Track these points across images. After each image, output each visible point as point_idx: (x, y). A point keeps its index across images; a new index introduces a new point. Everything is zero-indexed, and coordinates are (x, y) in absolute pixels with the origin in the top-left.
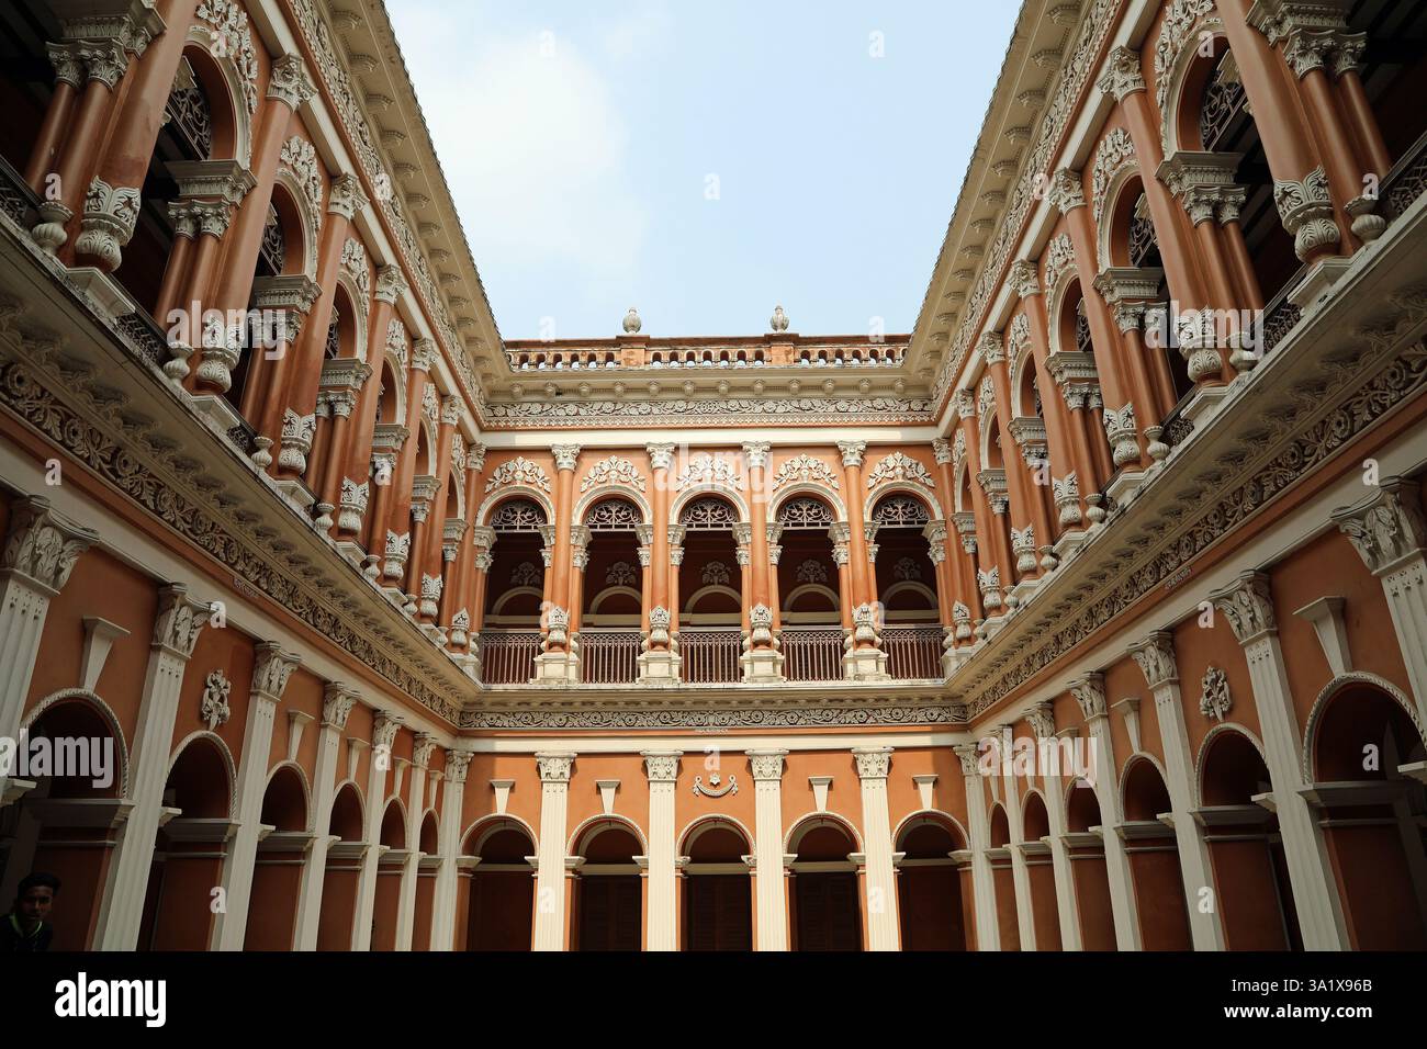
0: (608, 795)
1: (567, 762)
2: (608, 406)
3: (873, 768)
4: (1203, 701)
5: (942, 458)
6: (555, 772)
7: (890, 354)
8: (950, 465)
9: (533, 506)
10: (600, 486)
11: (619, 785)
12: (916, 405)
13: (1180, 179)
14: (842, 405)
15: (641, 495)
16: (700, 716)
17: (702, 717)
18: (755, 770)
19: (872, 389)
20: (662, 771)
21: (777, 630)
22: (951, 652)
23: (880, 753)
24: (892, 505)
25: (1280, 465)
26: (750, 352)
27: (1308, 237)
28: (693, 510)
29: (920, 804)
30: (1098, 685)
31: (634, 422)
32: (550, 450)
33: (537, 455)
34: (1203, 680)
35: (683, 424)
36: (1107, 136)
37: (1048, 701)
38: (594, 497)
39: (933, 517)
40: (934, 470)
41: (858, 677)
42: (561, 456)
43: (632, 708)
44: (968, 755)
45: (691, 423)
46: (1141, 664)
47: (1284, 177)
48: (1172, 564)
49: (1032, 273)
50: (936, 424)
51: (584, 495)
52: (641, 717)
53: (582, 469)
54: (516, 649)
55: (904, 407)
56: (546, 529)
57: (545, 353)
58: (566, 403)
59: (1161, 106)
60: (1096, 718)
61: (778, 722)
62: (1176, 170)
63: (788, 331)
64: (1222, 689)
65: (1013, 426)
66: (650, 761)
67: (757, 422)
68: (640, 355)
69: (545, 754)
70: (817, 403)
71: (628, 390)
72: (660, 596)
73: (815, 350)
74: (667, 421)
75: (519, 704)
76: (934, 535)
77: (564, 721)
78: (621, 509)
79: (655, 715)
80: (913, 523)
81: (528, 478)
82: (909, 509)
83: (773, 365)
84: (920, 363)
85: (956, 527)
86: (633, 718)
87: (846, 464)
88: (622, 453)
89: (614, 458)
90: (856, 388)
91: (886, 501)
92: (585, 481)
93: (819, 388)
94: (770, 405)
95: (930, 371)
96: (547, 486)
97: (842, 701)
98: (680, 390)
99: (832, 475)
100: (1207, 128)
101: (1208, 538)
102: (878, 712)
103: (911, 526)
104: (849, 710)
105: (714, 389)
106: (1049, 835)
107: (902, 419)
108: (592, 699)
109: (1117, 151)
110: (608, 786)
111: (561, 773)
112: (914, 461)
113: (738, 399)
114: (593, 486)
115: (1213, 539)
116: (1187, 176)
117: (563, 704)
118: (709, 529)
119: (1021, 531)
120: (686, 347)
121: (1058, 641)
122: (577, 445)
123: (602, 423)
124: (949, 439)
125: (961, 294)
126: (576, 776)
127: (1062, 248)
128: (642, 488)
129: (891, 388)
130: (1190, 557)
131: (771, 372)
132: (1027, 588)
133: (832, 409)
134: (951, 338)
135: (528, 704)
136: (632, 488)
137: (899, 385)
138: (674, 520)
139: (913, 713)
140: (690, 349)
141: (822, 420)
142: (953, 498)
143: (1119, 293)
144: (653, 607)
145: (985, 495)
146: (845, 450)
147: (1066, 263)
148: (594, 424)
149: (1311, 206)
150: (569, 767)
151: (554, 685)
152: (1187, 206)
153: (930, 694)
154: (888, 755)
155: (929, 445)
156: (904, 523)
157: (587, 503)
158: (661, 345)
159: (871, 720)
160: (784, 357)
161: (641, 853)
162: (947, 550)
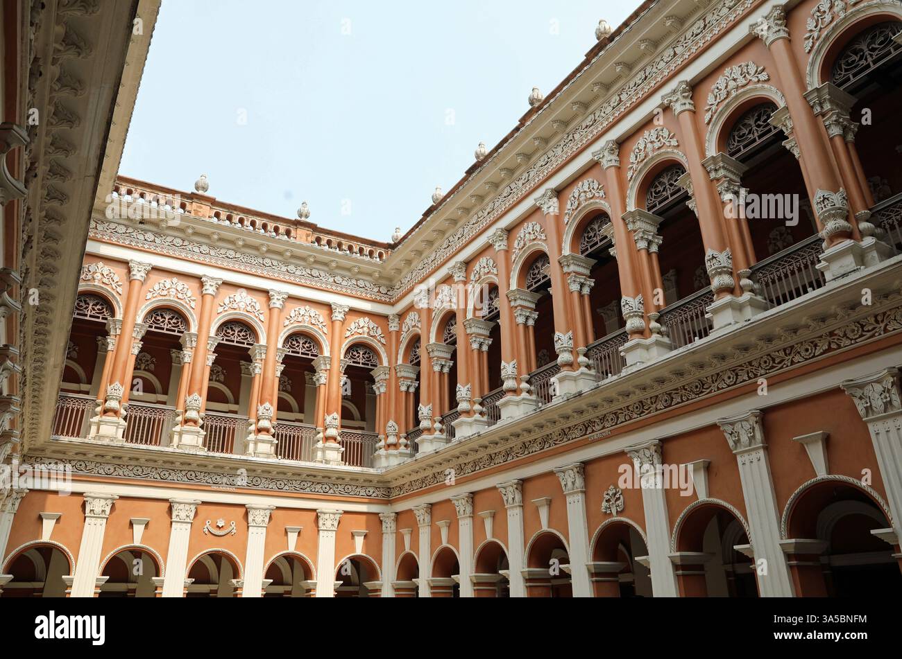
0: (139, 530)
1: (109, 502)
2: (178, 241)
3: (329, 523)
4: (604, 504)
5: (393, 327)
6: (98, 510)
7: (371, 253)
8: (398, 333)
9: (105, 302)
10: (161, 298)
11: (148, 523)
12: (383, 290)
13: (634, 222)
14: (338, 279)
15: (191, 310)
16: (216, 476)
17: (218, 477)
18: (250, 518)
19: (359, 273)
20: (183, 515)
21: (275, 423)
22: (382, 452)
23: (334, 514)
24: (357, 351)
25: (686, 390)
26: (282, 228)
27: (721, 282)
28: (225, 329)
29: (354, 549)
30: (520, 488)
31: (195, 257)
32: (128, 263)
33: (115, 264)
34: (606, 492)
35: (230, 267)
36: (585, 181)
37: (471, 493)
38: (155, 305)
39: (381, 363)
40: (387, 334)
41: (327, 462)
42: (136, 269)
43: (167, 466)
44: (387, 520)
45: (237, 267)
46: (561, 480)
47: (712, 248)
48: (597, 428)
49: (505, 237)
50: (393, 304)
51: (148, 302)
52: (173, 474)
53: (149, 282)
54: (73, 410)
55: (376, 290)
56: (114, 322)
57: (133, 190)
58: (146, 231)
59: (630, 181)
60: (516, 507)
61: (270, 486)
62: (633, 217)
63: (309, 220)
64: (619, 499)
65: (467, 322)
66: (176, 506)
67: (281, 277)
68: (206, 211)
69: (92, 495)
70: (322, 274)
71: (196, 233)
72: (196, 387)
73: (325, 238)
74: (219, 262)
75: (76, 454)
76: (379, 375)
77: (112, 470)
78: (173, 317)
79: (184, 473)
80: (368, 365)
81: (105, 280)
82: (367, 355)
83: (298, 242)
84: (395, 265)
85: (396, 373)
86: (167, 473)
87: (334, 318)
88: (182, 277)
89: (175, 280)
90: (349, 270)
91: (354, 347)
92: (150, 292)
93: (326, 264)
94: (292, 268)
95: (399, 271)
96: (119, 290)
97: (315, 476)
98: (232, 242)
99: (324, 324)
100: (651, 200)
101: (627, 418)
102: (336, 486)
103: (366, 367)
104: (318, 483)
105: (257, 248)
106: (458, 574)
107: (374, 297)
108: (138, 456)
109: (590, 191)
110: (139, 523)
111: (103, 511)
112: (376, 325)
113: (271, 259)
114: (156, 297)
115: (631, 419)
116: (638, 222)
117: (114, 457)
118: (235, 344)
119: (464, 387)
120: (239, 213)
121: (491, 458)
122: (150, 265)
123: (171, 253)
124: (401, 316)
125: (442, 232)
126: (114, 514)
127: (533, 230)
128: (193, 306)
129: (370, 275)
130: (612, 426)
131: (294, 245)
132: (465, 422)
133: (331, 280)
134: (424, 255)
135: (85, 455)
136: (184, 304)
137: (377, 275)
138: (212, 333)
139: (358, 490)
140: (242, 216)
141: (324, 286)
142: (397, 354)
143: (572, 268)
144: (190, 393)
145: (430, 358)
146: (336, 309)
147: (534, 239)
148: (165, 252)
149: (725, 267)
150: (110, 506)
151: (106, 442)
152: (636, 238)
153: (370, 478)
154: (339, 516)
155: (386, 317)
156: (362, 364)
157: (149, 308)
158: (221, 207)
159: (331, 491)
160: (305, 237)
161: (157, 575)
162: (388, 387)
